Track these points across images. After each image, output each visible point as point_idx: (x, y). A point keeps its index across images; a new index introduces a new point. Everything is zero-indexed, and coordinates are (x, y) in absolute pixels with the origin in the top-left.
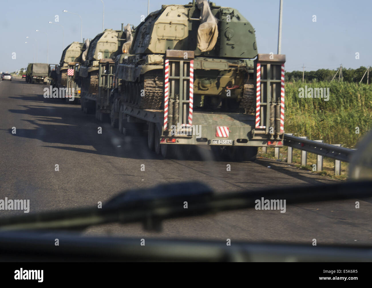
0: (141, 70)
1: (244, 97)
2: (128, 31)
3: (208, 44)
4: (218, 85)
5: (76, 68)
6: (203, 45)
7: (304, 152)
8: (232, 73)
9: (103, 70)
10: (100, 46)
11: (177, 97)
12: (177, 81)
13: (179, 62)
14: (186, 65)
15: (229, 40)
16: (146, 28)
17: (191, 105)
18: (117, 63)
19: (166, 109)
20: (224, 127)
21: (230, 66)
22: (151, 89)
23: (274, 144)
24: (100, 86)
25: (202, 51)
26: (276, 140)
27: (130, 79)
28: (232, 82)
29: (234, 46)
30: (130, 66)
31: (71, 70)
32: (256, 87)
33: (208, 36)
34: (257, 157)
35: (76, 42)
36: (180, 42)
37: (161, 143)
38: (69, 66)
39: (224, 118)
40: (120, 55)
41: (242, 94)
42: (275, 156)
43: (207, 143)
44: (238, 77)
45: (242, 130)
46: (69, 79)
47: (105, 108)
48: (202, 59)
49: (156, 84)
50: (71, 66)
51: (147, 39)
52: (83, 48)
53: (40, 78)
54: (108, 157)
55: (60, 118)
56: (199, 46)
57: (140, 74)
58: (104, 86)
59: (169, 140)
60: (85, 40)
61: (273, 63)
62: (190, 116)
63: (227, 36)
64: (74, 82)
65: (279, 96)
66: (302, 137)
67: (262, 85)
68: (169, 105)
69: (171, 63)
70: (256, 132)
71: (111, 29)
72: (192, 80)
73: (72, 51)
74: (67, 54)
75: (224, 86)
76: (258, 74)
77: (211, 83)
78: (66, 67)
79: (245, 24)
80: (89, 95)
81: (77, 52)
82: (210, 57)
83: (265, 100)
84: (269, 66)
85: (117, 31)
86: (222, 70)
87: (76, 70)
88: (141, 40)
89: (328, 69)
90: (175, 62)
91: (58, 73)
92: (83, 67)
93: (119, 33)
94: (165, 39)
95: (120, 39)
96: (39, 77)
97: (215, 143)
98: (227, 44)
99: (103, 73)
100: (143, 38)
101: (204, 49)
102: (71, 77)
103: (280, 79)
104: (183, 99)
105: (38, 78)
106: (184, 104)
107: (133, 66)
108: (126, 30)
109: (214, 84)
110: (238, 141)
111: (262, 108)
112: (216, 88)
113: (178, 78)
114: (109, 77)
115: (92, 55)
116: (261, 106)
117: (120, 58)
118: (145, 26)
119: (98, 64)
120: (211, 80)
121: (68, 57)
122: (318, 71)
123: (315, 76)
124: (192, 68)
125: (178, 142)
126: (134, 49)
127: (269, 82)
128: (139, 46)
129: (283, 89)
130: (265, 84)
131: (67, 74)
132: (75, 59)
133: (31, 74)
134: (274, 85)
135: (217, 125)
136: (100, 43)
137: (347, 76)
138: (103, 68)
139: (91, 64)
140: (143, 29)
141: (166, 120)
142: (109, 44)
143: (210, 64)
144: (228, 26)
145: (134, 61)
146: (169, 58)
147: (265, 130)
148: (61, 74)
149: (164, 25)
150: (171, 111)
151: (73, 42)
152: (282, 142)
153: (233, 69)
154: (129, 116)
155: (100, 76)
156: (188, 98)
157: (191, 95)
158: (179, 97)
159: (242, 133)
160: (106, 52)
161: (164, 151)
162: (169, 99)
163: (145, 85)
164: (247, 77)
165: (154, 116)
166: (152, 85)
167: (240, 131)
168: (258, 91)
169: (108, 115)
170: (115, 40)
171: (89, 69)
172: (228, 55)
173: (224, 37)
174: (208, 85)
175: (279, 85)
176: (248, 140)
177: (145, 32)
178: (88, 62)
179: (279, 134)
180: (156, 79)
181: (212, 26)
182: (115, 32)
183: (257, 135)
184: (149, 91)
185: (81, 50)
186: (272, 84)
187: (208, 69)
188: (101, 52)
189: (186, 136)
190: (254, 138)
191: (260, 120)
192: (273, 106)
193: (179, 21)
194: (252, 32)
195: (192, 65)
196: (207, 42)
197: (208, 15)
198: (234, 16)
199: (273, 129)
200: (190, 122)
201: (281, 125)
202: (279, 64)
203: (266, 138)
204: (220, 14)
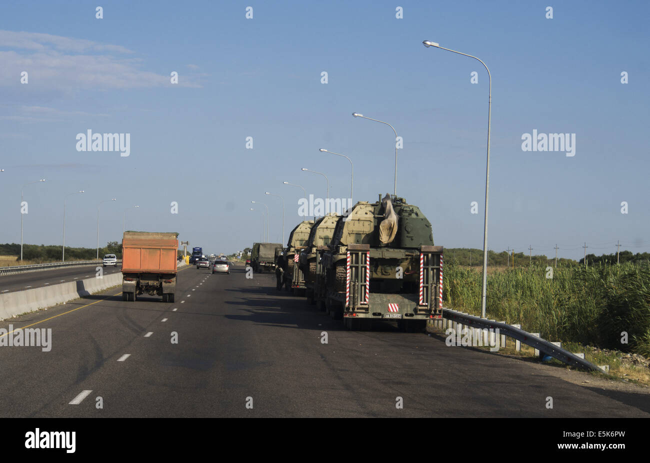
0: (335, 259)
3: (388, 237)
5: (302, 253)
6: (384, 238)
8: (408, 261)
9: (319, 257)
10: (320, 233)
12: (357, 268)
13: (358, 253)
14: (364, 255)
15: (409, 233)
17: (368, 287)
19: (348, 290)
20: (395, 304)
21: (406, 255)
22: (343, 274)
23: (435, 317)
24: (318, 273)
25: (384, 243)
26: (435, 314)
28: (409, 268)
29: (413, 238)
33: (389, 231)
35: (306, 222)
36: (367, 235)
37: (345, 317)
38: (295, 251)
39: (398, 297)
43: (381, 317)
44: (413, 264)
45: (409, 306)
46: (296, 267)
48: (385, 249)
50: (299, 251)
53: (271, 265)
55: (279, 308)
56: (382, 239)
57: (334, 262)
58: (321, 273)
59: (351, 314)
61: (433, 254)
62: (367, 295)
63: (408, 230)
64: (299, 269)
65: (438, 279)
67: (425, 271)
68: (350, 286)
69: (351, 254)
70: (420, 308)
72: (368, 267)
73: (300, 232)
74: (295, 237)
76: (422, 261)
77: (392, 269)
78: (293, 252)
79: (422, 219)
81: (305, 234)
82: (391, 247)
83: (427, 283)
84: (430, 255)
86: (400, 258)
87: (301, 256)
88: (338, 233)
90: (355, 253)
91: (285, 259)
92: (305, 253)
94: (354, 233)
96: (269, 263)
97: (388, 317)
98: (407, 237)
99: (320, 260)
101: (386, 241)
102: (297, 264)
103: (439, 265)
104: (361, 282)
105: (268, 265)
106: (362, 286)
110: (406, 315)
111: (425, 289)
113: (357, 265)
115: (312, 241)
116: (423, 287)
119: (316, 251)
120: (392, 267)
121: (296, 240)
124: (368, 257)
125: (358, 315)
127: (430, 268)
128: (337, 239)
129: (441, 273)
130: (427, 269)
131: (294, 259)
132: (303, 242)
133: (258, 258)
134: (435, 270)
135: (389, 302)
136: (320, 229)
138: (320, 255)
139: (310, 251)
141: (347, 299)
143: (390, 254)
144: (407, 221)
146: (350, 250)
147: (427, 306)
149: (353, 221)
150: (352, 291)
152: (442, 316)
153: (409, 257)
155: (318, 263)
156: (365, 281)
157: (368, 279)
158: (358, 280)
159: (409, 309)
160: (326, 238)
162: (350, 282)
163: (337, 271)
166: (343, 272)
167: (407, 308)
168: (422, 275)
171: (309, 256)
172: (408, 246)
173: (404, 230)
174: (390, 271)
175: (438, 270)
176: (414, 314)
179: (438, 309)
180: (343, 266)
181: (392, 222)
182: (336, 217)
183: (420, 310)
184: (339, 276)
186: (433, 269)
187: (388, 258)
188: (320, 238)
189: (364, 311)
190: (419, 312)
191: (423, 298)
192: (433, 287)
193: (366, 218)
194: (428, 226)
195: (368, 255)
196: (388, 236)
197: (390, 212)
198: (413, 212)
199: (433, 305)
200: (367, 300)
201: (439, 302)
202: (439, 254)
203: (428, 312)
204: (401, 211)
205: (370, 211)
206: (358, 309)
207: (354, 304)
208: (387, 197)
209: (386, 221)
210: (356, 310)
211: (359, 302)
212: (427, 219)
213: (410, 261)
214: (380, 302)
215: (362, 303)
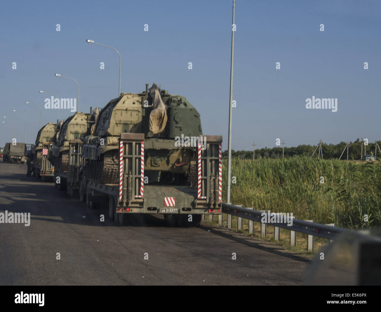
0: (101, 150)
1: (190, 172)
2: (96, 114)
3: (158, 128)
4: (168, 162)
5: (50, 148)
6: (155, 128)
7: (240, 219)
8: (179, 151)
9: (73, 150)
10: (71, 128)
11: (131, 173)
12: (130, 159)
13: (132, 143)
14: (137, 146)
15: (178, 123)
16: (106, 114)
17: (142, 180)
18: (85, 143)
19: (121, 183)
20: (171, 197)
22: (111, 166)
23: (214, 211)
24: (71, 164)
25: (154, 133)
26: (214, 208)
27: (93, 158)
28: (180, 159)
29: (182, 128)
30: (93, 146)
31: (45, 150)
32: (197, 164)
33: (159, 121)
34: (201, 224)
35: (51, 123)
36: (135, 125)
37: (117, 212)
38: (43, 146)
39: (172, 189)
40: (88, 136)
41: (189, 169)
42: (219, 223)
43: (156, 212)
44: (185, 155)
45: (186, 200)
46: (44, 159)
47: (75, 184)
48: (154, 140)
49: (114, 162)
50: (46, 146)
51: (107, 123)
52: (57, 129)
53: (18, 158)
54: (73, 225)
55: (35, 195)
56: (151, 129)
57: (100, 153)
58: (74, 164)
59: (124, 209)
60: (59, 121)
61: (212, 143)
62: (142, 189)
63: (176, 120)
64: (48, 161)
65: (217, 171)
66: (238, 206)
67: (203, 162)
68: (123, 179)
69: (124, 144)
70: (198, 202)
71: (81, 112)
72: (143, 158)
73: (46, 132)
74: (42, 135)
75: (173, 163)
76: (199, 152)
77: (161, 161)
78: (41, 147)
79: (191, 110)
80: (61, 173)
81: (51, 133)
82: (161, 138)
83: (206, 175)
84: (208, 145)
85: (86, 114)
86: (171, 149)
87: (50, 150)
88: (102, 124)
89: (309, 145)
90: (129, 143)
92: (55, 147)
93: (88, 116)
94: (122, 123)
95: (89, 122)
96: (16, 156)
97: (163, 211)
98: (176, 127)
99: (73, 152)
100: (104, 122)
101: (155, 131)
102: (45, 156)
103: (218, 156)
104: (136, 174)
106: (136, 178)
107: (96, 147)
108: (95, 113)
109: (164, 161)
110: (183, 209)
111: (203, 181)
112: (166, 165)
113: (130, 156)
114: (78, 156)
115: (64, 136)
116: (202, 179)
117: (88, 139)
118: (106, 112)
119: (69, 145)
120: (162, 158)
121: (43, 138)
122: (299, 147)
123: (295, 152)
124: (143, 147)
125: (131, 211)
126: (97, 131)
127: (209, 159)
128: (100, 130)
129: (220, 165)
130: (206, 161)
131: (42, 153)
132: (49, 139)
133: (9, 153)
134: (213, 162)
135: (165, 196)
136: (70, 125)
137: (328, 152)
138: (73, 148)
139: (62, 145)
140: (104, 114)
141: (121, 193)
142: (79, 126)
143: (160, 144)
144: (176, 111)
145: (96, 142)
146: (123, 140)
147: (206, 200)
148: (36, 154)
149: (121, 111)
150: (126, 185)
151: (48, 124)
152: (221, 210)
153: (180, 148)
154: (93, 191)
155: (70, 155)
156: (140, 173)
157: (142, 171)
158: (132, 173)
159: (186, 203)
160: (76, 133)
161: (121, 220)
162: (123, 174)
163: (104, 163)
164: (193, 155)
165: (112, 189)
166: (110, 163)
167: (184, 202)
168: (200, 167)
169: (78, 191)
170: (85, 122)
171: (61, 149)
173: (173, 121)
174: (159, 162)
175: (217, 162)
176: (192, 208)
177: (106, 117)
178: (60, 143)
179: (217, 203)
180: (114, 158)
181: (162, 112)
182: (84, 115)
183: (199, 204)
184: (108, 168)
185: (55, 130)
186: (211, 161)
187: (159, 149)
188: (71, 133)
189: (138, 205)
190: (197, 207)
191: (202, 191)
192: (212, 180)
193: (134, 108)
194: (197, 116)
195: (143, 145)
196: (158, 126)
197: (159, 102)
198: (181, 103)
199: (212, 199)
200: (142, 194)
201: (219, 195)
202: (217, 144)
203: (207, 206)
204: (170, 101)
205: (138, 101)
206: (132, 203)
207: (128, 198)
208: (154, 86)
209: (156, 111)
210: (130, 205)
211: (133, 196)
212: (196, 109)
213: (181, 152)
214: (155, 196)
215: (137, 196)
